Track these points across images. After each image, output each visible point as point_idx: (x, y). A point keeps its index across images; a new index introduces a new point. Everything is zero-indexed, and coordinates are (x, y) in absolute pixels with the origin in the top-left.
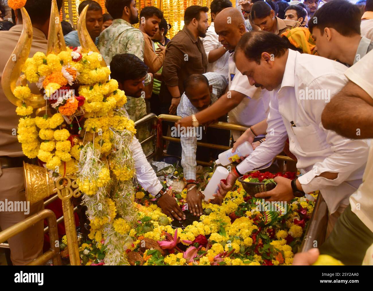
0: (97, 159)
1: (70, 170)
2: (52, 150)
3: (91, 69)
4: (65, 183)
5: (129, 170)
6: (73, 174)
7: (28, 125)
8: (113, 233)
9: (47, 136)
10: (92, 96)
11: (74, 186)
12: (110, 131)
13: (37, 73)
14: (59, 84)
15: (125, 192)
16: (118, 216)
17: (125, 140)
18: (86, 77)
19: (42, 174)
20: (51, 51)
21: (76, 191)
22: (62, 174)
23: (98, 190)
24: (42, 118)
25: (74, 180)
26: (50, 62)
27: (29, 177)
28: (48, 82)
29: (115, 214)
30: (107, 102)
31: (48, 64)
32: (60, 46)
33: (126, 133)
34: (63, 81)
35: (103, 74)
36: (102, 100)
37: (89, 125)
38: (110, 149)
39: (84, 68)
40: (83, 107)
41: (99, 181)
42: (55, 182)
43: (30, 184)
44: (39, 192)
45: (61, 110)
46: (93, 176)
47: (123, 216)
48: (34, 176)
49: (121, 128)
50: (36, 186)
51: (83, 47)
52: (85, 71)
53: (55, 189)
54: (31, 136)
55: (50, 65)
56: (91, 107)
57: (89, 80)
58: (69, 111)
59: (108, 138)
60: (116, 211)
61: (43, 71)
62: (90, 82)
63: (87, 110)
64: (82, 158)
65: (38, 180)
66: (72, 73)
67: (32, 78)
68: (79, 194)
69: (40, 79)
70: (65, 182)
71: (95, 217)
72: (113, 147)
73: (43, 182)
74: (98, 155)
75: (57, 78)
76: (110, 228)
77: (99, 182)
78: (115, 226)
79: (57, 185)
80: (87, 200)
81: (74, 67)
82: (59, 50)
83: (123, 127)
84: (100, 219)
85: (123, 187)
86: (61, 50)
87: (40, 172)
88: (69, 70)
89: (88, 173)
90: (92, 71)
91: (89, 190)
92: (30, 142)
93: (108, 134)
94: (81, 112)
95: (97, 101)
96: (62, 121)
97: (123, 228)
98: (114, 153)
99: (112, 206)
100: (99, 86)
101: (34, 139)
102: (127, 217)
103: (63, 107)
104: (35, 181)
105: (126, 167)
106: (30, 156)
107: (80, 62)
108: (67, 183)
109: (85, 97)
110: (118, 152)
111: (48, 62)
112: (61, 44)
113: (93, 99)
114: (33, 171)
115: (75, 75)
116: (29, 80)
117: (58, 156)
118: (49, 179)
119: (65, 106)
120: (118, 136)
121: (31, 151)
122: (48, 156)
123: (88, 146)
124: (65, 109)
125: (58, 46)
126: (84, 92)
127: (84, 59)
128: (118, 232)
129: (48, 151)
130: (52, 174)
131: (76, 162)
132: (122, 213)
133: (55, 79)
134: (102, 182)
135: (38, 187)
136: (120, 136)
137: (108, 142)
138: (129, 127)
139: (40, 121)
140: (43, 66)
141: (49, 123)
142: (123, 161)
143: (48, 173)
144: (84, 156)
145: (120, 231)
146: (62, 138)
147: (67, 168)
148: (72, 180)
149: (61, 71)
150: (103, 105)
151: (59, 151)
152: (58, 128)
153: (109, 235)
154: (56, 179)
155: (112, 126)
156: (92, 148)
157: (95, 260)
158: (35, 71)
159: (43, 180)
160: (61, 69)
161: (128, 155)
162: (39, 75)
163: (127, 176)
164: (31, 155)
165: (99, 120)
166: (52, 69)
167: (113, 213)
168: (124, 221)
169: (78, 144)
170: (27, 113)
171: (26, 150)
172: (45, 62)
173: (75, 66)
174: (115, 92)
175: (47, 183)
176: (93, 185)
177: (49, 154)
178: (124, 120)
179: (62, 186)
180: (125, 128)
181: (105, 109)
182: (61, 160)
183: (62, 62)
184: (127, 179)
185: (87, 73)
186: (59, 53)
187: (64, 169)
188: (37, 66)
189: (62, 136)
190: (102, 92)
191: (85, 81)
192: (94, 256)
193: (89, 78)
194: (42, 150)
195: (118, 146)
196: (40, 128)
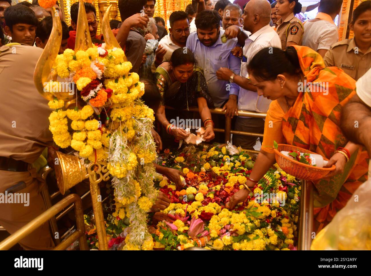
0: (125, 145)
1: (100, 156)
2: (84, 139)
3: (116, 64)
4: (95, 169)
5: (152, 153)
6: (103, 160)
7: (61, 118)
8: (138, 210)
9: (79, 127)
10: (119, 89)
11: (104, 171)
12: (133, 119)
13: (68, 69)
14: (90, 78)
15: (148, 173)
16: (143, 195)
17: (146, 127)
18: (112, 71)
19: (74, 162)
20: (79, 48)
21: (106, 175)
22: (93, 161)
23: (128, 172)
24: (74, 110)
25: (103, 165)
26: (80, 58)
27: (64, 165)
28: (79, 77)
29: (140, 193)
30: (131, 93)
31: (78, 60)
32: (87, 43)
33: (147, 120)
34: (93, 75)
35: (127, 68)
36: (127, 92)
37: (116, 114)
38: (134, 136)
39: (110, 63)
40: (111, 99)
41: (129, 164)
42: (87, 169)
43: (66, 172)
44: (74, 178)
45: (92, 102)
46: (123, 160)
47: (146, 195)
48: (68, 164)
49: (143, 116)
50: (71, 173)
51: (107, 44)
52: (111, 65)
53: (87, 175)
54: (64, 128)
55: (80, 61)
56: (118, 99)
57: (115, 73)
58: (101, 102)
59: (131, 125)
60: (141, 191)
61: (73, 67)
62: (115, 75)
63: (115, 101)
64: (112, 145)
65: (72, 168)
66: (101, 67)
67: (64, 74)
68: (108, 178)
69: (71, 74)
70: (96, 167)
71: (123, 197)
72: (136, 134)
73: (76, 169)
74: (125, 142)
75: (88, 73)
76: (135, 205)
77: (129, 166)
78: (140, 204)
79: (89, 171)
80: (117, 183)
81: (101, 62)
82: (86, 46)
83: (145, 115)
84: (127, 199)
85: (146, 169)
86: (88, 47)
87: (72, 160)
88: (97, 65)
89: (119, 158)
90: (117, 65)
91: (121, 174)
92: (63, 132)
93: (131, 122)
94: (109, 103)
95: (123, 93)
96: (93, 112)
97: (147, 205)
98: (137, 139)
99: (137, 186)
100: (124, 79)
101: (66, 131)
102: (149, 195)
103: (95, 99)
104: (70, 169)
105: (149, 151)
106: (62, 146)
107: (106, 58)
108: (97, 169)
109: (112, 89)
110: (141, 138)
111: (77, 58)
112: (88, 41)
113: (119, 91)
114: (67, 160)
115: (103, 70)
116: (60, 75)
117: (90, 144)
118: (81, 166)
119: (96, 99)
120: (140, 124)
121: (64, 141)
122: (81, 145)
123: (116, 134)
124: (96, 101)
125: (85, 43)
126: (111, 84)
127: (109, 55)
128: (143, 209)
129: (81, 141)
130: (83, 161)
131: (105, 149)
132: (145, 191)
133: (86, 74)
134: (132, 166)
135: (73, 174)
136: (142, 124)
137: (131, 130)
138: (149, 115)
139: (71, 113)
140: (74, 62)
141: (80, 114)
142: (147, 145)
143: (80, 161)
144: (114, 143)
145: (144, 208)
146: (93, 128)
147: (97, 155)
148: (102, 166)
149: (90, 66)
150: (128, 96)
151: (91, 140)
152: (88, 119)
153: (135, 212)
154: (88, 166)
155: (134, 115)
156: (120, 136)
157: (113, 235)
158: (66, 67)
159: (77, 167)
160: (91, 64)
161: (150, 141)
162: (69, 70)
163: (150, 159)
164: (64, 145)
165: (123, 110)
166: (83, 64)
167: (138, 193)
168: (148, 199)
169: (106, 132)
170: (59, 106)
171: (59, 140)
172: (75, 58)
173: (103, 61)
174: (136, 85)
175: (80, 170)
176: (123, 169)
177: (82, 143)
178: (145, 109)
179: (93, 171)
180: (146, 116)
181: (129, 100)
182: (93, 148)
183: (90, 58)
184: (150, 162)
185: (112, 68)
186: (86, 50)
187: (95, 156)
188: (68, 62)
189: (94, 126)
190: (127, 85)
191: (111, 75)
192: (111, 231)
193: (114, 72)
194: (76, 140)
195: (141, 133)
196: (72, 120)
